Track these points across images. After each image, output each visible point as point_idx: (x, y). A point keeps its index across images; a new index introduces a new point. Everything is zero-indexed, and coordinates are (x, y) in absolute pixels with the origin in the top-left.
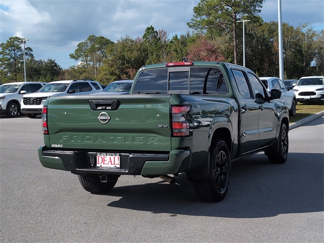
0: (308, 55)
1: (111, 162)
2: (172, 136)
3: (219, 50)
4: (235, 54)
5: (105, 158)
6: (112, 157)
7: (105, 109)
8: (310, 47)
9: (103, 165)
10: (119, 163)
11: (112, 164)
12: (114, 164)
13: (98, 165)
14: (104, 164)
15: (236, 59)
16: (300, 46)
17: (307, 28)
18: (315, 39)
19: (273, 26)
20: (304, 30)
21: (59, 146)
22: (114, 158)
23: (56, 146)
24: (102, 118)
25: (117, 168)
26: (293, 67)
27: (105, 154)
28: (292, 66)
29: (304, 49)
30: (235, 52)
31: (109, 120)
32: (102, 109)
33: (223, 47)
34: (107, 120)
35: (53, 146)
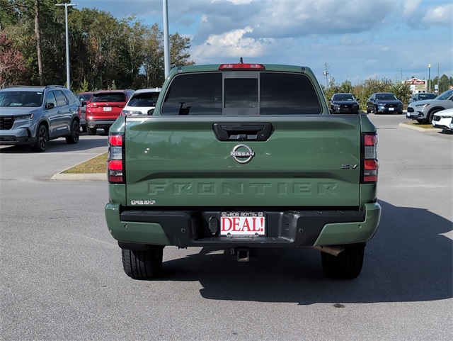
0: (137, 58)
1: (248, 226)
2: (362, 181)
3: (14, 45)
4: (39, 52)
5: (237, 221)
6: (250, 219)
7: (246, 140)
8: (138, 48)
9: (233, 233)
10: (263, 227)
11: (249, 230)
12: (254, 230)
13: (222, 233)
14: (234, 230)
15: (41, 59)
16: (126, 46)
17: (134, 21)
18: (145, 37)
19: (87, 16)
20: (131, 24)
21: (146, 203)
22: (254, 219)
23: (141, 203)
24: (239, 154)
25: (260, 236)
26: (118, 74)
27: (237, 214)
28: (116, 73)
29: (131, 50)
30: (38, 49)
31: (253, 156)
32: (240, 140)
33: (21, 41)
34: (248, 157)
35: (133, 203)
